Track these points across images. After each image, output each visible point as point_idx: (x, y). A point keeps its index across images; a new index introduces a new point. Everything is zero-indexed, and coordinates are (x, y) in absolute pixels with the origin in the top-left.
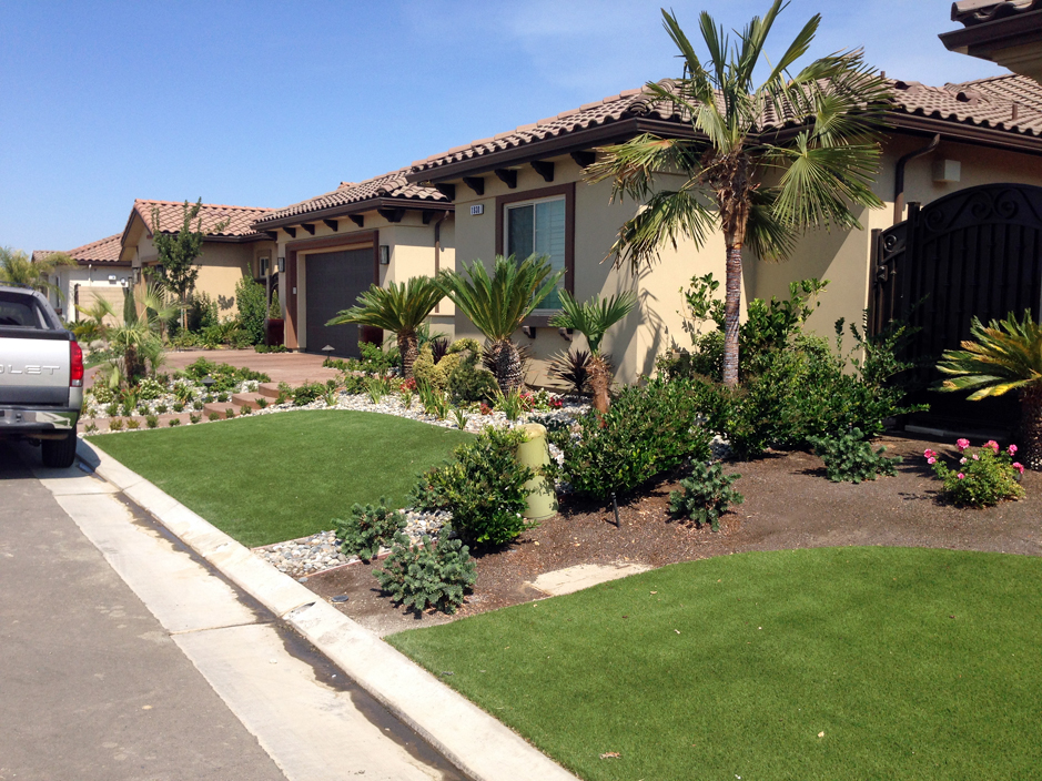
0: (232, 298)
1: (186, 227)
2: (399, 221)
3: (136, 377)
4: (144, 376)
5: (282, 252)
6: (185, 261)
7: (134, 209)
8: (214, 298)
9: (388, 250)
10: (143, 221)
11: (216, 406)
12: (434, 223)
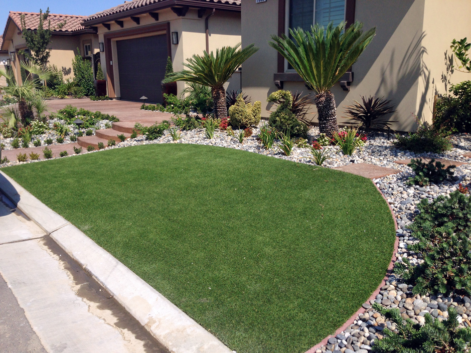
0: (70, 69)
1: (41, 26)
2: (184, 15)
3: (28, 120)
4: (33, 119)
5: (101, 39)
6: (42, 46)
7: (10, 17)
8: (59, 68)
9: (177, 35)
10: (15, 23)
11: (84, 138)
12: (204, 17)
